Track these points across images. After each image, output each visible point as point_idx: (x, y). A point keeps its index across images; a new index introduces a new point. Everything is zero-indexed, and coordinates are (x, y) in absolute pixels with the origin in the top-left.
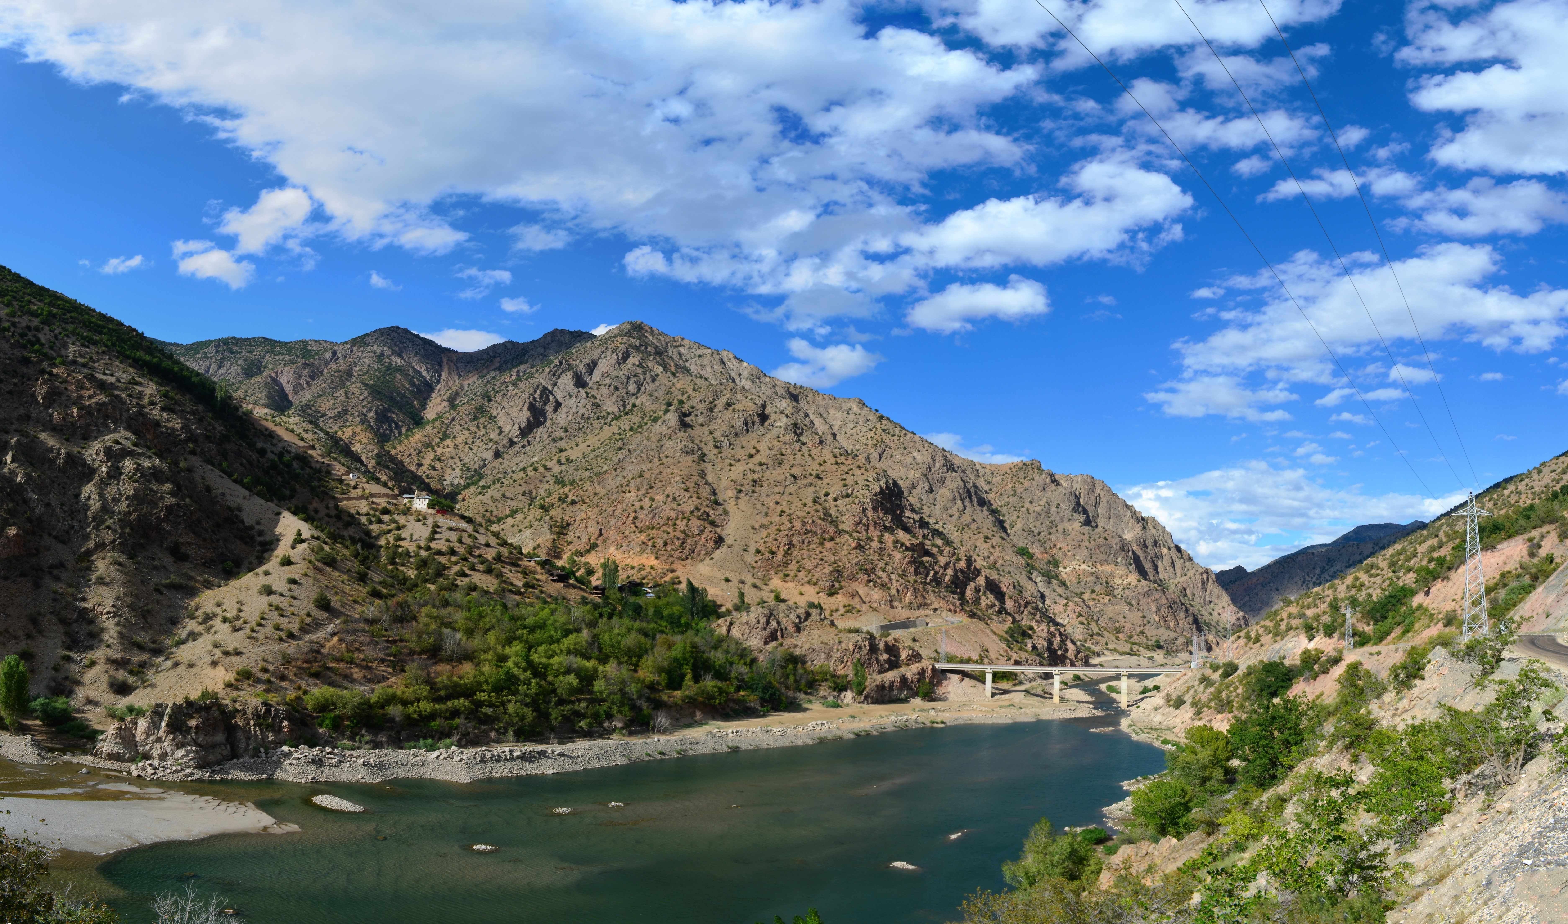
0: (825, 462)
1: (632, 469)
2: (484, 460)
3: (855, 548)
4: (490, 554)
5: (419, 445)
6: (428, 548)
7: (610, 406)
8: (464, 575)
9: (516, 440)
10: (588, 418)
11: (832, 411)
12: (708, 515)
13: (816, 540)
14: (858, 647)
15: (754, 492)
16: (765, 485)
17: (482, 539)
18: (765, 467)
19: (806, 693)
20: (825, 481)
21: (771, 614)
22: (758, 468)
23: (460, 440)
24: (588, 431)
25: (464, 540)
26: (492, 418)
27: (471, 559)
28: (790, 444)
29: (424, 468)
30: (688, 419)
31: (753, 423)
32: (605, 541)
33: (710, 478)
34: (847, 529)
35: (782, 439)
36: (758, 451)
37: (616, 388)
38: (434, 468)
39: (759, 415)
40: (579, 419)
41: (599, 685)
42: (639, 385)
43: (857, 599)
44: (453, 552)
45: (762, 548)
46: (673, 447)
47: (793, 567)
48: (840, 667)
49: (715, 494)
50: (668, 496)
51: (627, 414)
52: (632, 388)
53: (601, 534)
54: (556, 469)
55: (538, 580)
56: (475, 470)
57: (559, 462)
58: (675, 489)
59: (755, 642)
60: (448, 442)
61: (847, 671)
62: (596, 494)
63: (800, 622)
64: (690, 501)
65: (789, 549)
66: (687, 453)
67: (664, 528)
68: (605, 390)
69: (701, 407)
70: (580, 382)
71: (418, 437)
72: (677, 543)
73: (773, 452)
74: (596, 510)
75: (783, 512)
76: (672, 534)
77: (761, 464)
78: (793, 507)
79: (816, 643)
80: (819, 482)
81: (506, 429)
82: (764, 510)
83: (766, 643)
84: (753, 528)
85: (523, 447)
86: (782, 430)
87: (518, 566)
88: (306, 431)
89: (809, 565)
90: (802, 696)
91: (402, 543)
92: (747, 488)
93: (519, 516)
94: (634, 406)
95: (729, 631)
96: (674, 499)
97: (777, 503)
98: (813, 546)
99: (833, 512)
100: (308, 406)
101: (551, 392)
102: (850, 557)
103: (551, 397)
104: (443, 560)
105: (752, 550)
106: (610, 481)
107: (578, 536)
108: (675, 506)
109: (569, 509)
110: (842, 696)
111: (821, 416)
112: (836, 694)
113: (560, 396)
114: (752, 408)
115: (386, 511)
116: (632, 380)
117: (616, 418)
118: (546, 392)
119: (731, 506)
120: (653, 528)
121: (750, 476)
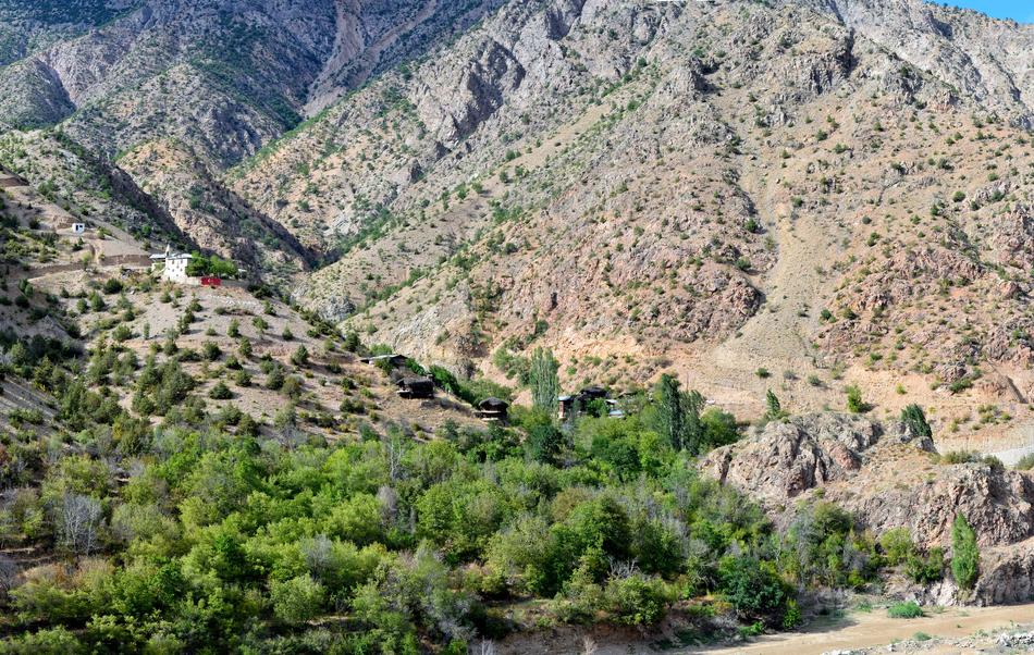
0: (959, 137)
1: (611, 177)
2: (395, 187)
3: (1010, 296)
4: (286, 354)
5: (285, 166)
6: (174, 349)
7: (603, 69)
8: (225, 394)
9: (449, 145)
10: (566, 94)
11: (1011, 49)
12: (737, 253)
13: (934, 286)
14: (964, 490)
15: (825, 203)
16: (846, 188)
17: (278, 326)
18: (846, 155)
19: (860, 590)
20: (958, 173)
21: (802, 434)
22: (834, 158)
23: (352, 152)
24: (563, 118)
25: (241, 330)
26: (410, 109)
27: (249, 366)
28: (897, 108)
29: (290, 209)
30: (711, 78)
31: (829, 74)
32: (560, 317)
33: (746, 183)
34: (995, 261)
35: (881, 99)
36: (836, 126)
37: (614, 35)
38: (306, 208)
39: (840, 59)
40: (548, 98)
41: (366, 596)
42: (653, 26)
43: (1009, 395)
44: (216, 354)
45: (833, 309)
46: (680, 131)
47: (890, 340)
48: (932, 533)
49: (752, 211)
50: (666, 223)
51: (629, 79)
52: (641, 31)
53: (554, 304)
54: (499, 191)
55: (372, 397)
56: (379, 206)
57: (505, 180)
58: (679, 209)
59: (771, 492)
60: (333, 159)
61: (943, 540)
62: (551, 231)
63: (861, 448)
64: (705, 230)
65: (884, 306)
66: (705, 139)
67: (657, 284)
68: (593, 40)
69: (736, 53)
70: (557, 29)
71: (283, 153)
72: (677, 309)
73: (864, 126)
74: (548, 259)
75: (876, 236)
76: (667, 296)
77: (840, 151)
78: (895, 226)
79: (886, 488)
80: (948, 175)
81: (432, 127)
82: (843, 235)
83: (792, 492)
84: (820, 272)
85: (459, 156)
86: (882, 84)
87: (339, 371)
88: (46, 154)
89: (919, 334)
90: (851, 595)
91: (129, 344)
92: (812, 197)
93: (423, 283)
94: (643, 64)
95: (724, 473)
96: (677, 227)
97: (868, 221)
98: (929, 298)
99: (970, 230)
100: (97, 112)
101: (508, 53)
102: (998, 314)
103: (509, 62)
104: (192, 369)
105: (815, 313)
106: (575, 205)
107: (516, 313)
108: (677, 240)
109: (503, 261)
110: (934, 591)
111: (992, 58)
112: (920, 587)
113: (524, 61)
114: (826, 45)
115: (115, 288)
116: (642, 16)
117: (613, 88)
118: (500, 53)
119: (781, 234)
120: (638, 285)
121: (819, 175)
